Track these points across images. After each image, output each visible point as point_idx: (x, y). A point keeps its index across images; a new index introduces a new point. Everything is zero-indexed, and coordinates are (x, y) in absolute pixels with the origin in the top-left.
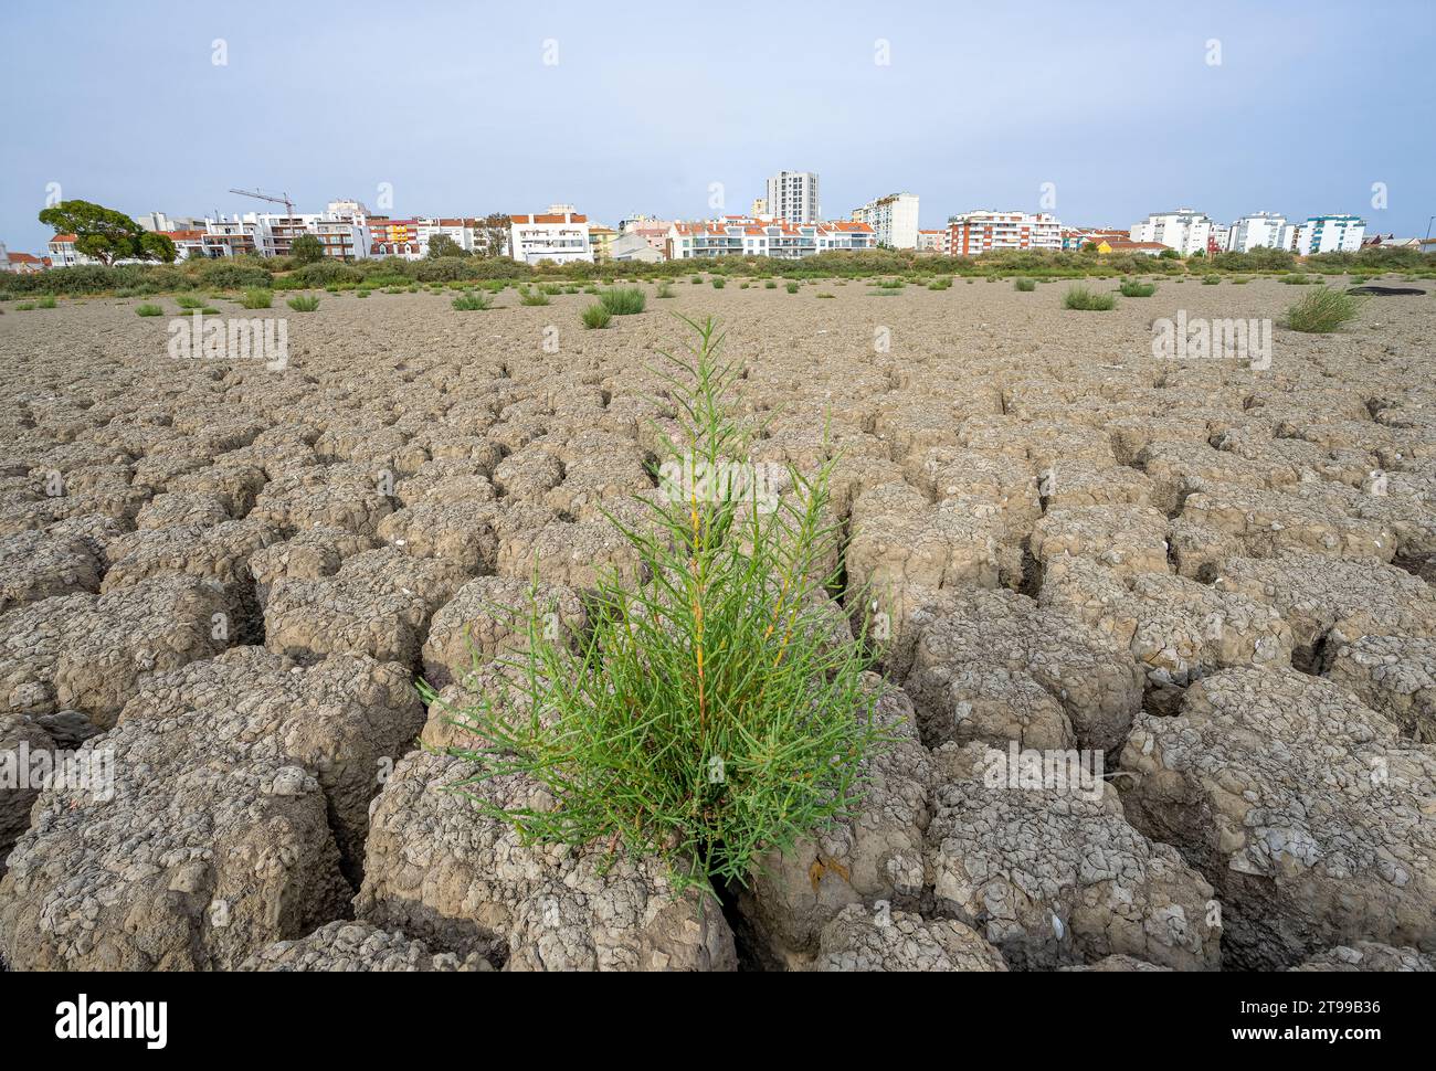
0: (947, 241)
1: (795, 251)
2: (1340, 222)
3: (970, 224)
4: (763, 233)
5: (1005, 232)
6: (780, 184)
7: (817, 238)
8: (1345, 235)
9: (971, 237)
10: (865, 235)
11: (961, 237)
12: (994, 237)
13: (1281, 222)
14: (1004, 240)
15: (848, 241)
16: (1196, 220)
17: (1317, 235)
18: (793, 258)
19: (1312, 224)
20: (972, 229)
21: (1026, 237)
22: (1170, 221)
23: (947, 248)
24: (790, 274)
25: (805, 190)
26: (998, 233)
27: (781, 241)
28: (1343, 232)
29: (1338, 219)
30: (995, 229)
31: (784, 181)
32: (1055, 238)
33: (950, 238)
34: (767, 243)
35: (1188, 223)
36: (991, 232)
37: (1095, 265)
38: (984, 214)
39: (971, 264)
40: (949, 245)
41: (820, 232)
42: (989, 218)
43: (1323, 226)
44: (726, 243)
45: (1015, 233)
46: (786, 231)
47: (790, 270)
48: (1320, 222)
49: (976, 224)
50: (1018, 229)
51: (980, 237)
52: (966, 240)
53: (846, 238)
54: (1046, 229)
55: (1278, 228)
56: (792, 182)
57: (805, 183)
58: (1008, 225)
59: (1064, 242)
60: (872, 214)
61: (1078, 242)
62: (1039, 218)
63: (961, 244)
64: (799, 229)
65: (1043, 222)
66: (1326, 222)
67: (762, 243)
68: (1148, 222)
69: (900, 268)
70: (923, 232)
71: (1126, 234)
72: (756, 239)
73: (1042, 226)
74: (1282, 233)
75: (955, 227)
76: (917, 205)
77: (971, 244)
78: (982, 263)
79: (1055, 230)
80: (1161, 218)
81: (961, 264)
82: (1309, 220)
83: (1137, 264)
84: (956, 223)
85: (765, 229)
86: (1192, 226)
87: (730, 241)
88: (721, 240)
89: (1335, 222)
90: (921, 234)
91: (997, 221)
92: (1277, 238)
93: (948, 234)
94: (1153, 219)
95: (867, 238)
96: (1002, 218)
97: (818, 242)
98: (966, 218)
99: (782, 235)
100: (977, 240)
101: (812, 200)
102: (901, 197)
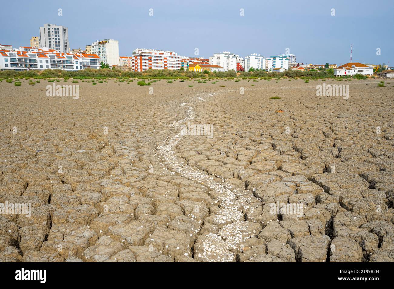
0: (133, 63)
1: (64, 66)
2: (281, 58)
3: (142, 56)
4: (47, 57)
5: (157, 60)
6: (47, 31)
7: (74, 61)
8: (283, 63)
9: (143, 61)
10: (96, 60)
11: (139, 61)
12: (153, 61)
13: (261, 58)
14: (157, 63)
15: (88, 62)
16: (231, 56)
17: (274, 63)
18: (62, 69)
19: (272, 59)
20: (143, 58)
21: (166, 62)
22: (222, 56)
23: (133, 66)
24: (75, 77)
25: (61, 34)
26: (154, 60)
27: (56, 61)
28: (282, 62)
29: (280, 57)
30: (153, 58)
31: (49, 29)
32: (178, 62)
33: (134, 61)
34: (49, 62)
35: (228, 58)
36: (151, 59)
37: (181, 75)
38: (147, 51)
39: (141, 74)
40: (134, 65)
41: (75, 58)
42: (150, 53)
43: (275, 60)
44: (28, 61)
45: (161, 60)
46: (58, 56)
47: (75, 76)
48: (274, 58)
49: (145, 56)
50: (162, 58)
51: (147, 61)
52: (141, 63)
53: (87, 61)
54: (174, 59)
55: (260, 60)
56: (53, 30)
57: (61, 31)
58: (158, 56)
59: (182, 64)
60: (96, 48)
61: (188, 64)
62: (171, 54)
63: (139, 64)
64: (65, 56)
65: (172, 55)
66: (276, 58)
67: (47, 62)
68: (214, 57)
69: (116, 76)
70: (121, 57)
71: (208, 60)
72: (44, 60)
73: (172, 57)
74: (262, 62)
75: (136, 57)
76: (118, 45)
77: (143, 64)
78: (145, 74)
79: (177, 59)
80: (218, 55)
81: (138, 75)
82: (271, 57)
83: (193, 75)
84: (136, 55)
85: (48, 55)
86: (230, 59)
87: (30, 60)
88: (26, 60)
89: (279, 58)
90: (120, 58)
91: (153, 54)
92: (260, 64)
93: (133, 59)
94: (215, 55)
95: (97, 61)
96: (156, 53)
97: (75, 62)
98: (140, 53)
99: (56, 58)
100: (146, 63)
101: (65, 40)
102: (110, 41)
